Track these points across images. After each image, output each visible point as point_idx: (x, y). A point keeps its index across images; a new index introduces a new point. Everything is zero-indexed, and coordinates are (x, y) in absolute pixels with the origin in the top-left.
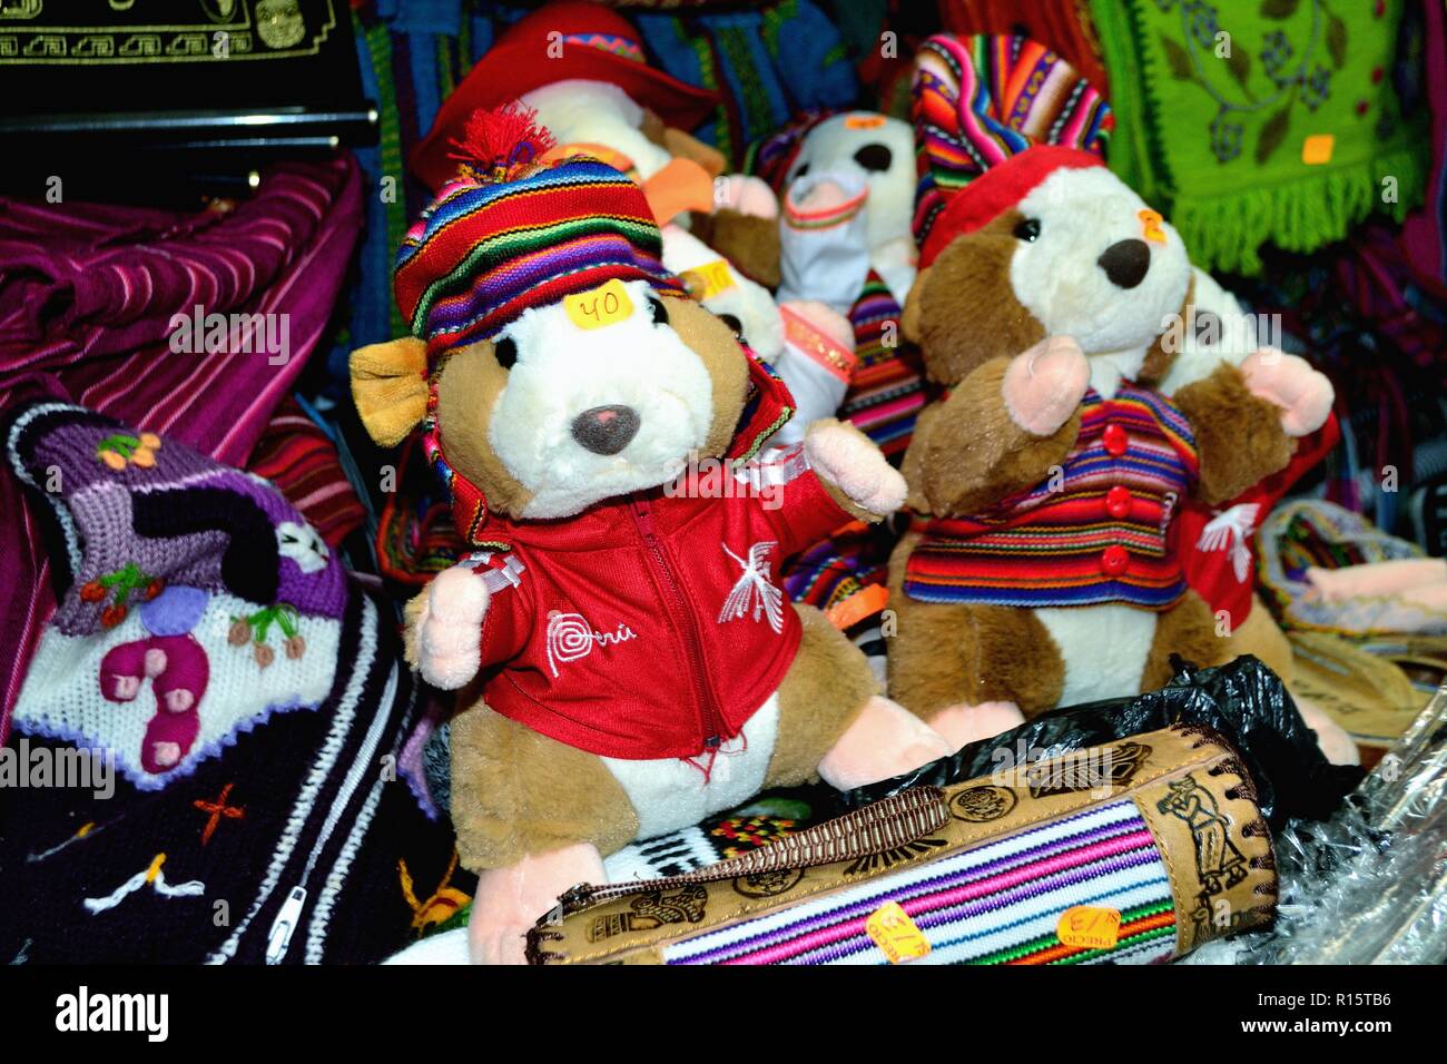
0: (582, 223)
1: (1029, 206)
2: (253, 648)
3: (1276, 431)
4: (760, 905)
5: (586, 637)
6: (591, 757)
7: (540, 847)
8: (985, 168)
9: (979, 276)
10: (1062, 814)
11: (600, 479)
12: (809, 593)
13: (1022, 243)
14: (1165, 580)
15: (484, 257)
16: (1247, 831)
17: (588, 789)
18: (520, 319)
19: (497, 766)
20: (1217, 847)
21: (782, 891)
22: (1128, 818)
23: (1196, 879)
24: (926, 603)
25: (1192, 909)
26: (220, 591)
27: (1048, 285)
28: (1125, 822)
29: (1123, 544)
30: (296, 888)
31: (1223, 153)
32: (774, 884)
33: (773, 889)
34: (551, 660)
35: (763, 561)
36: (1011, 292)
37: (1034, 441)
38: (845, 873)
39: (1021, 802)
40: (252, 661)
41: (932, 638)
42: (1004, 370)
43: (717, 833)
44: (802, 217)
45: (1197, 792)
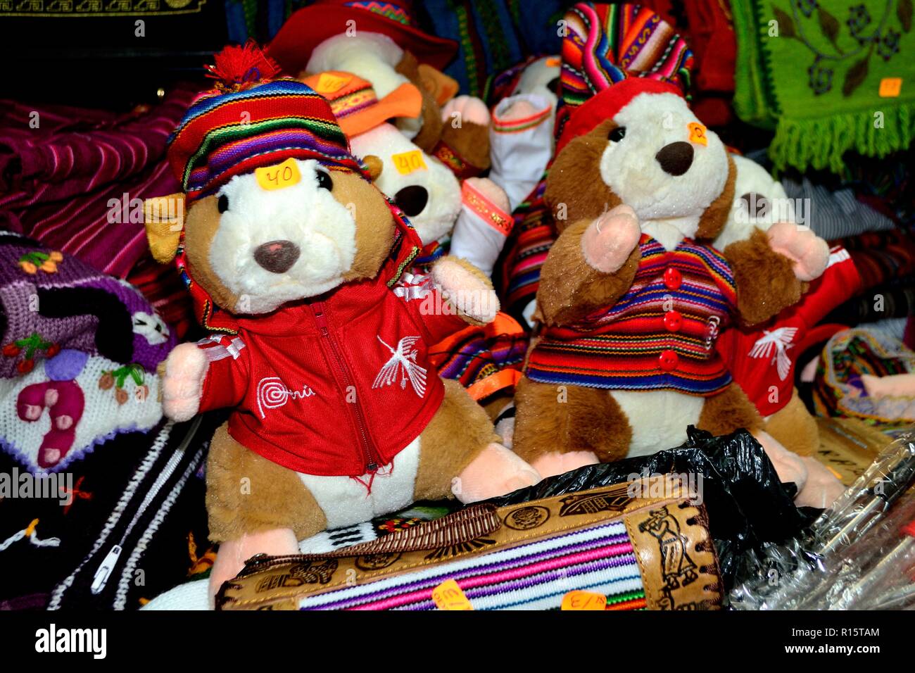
0: (280, 121)
1: (620, 118)
2: (115, 391)
3: (789, 276)
4: (366, 576)
5: (284, 393)
6: (290, 472)
7: (253, 529)
8: (595, 93)
9: (580, 165)
10: (576, 527)
11: (275, 289)
12: (464, 372)
13: (612, 143)
14: (707, 376)
15: (212, 141)
16: (699, 547)
17: (287, 493)
18: (230, 183)
19: (228, 475)
20: (677, 557)
21: (383, 567)
22: (618, 533)
23: (661, 578)
24: (539, 382)
25: (658, 599)
26: (96, 354)
27: (621, 172)
28: (616, 536)
29: (675, 349)
30: (116, 546)
31: (818, 88)
32: (380, 562)
33: (378, 565)
34: (260, 407)
35: (411, 349)
36: (600, 175)
37: (601, 276)
38: (426, 558)
39: (551, 518)
40: (114, 400)
41: (539, 407)
42: (585, 228)
43: (381, 527)
44: (502, 124)
45: (669, 518)
